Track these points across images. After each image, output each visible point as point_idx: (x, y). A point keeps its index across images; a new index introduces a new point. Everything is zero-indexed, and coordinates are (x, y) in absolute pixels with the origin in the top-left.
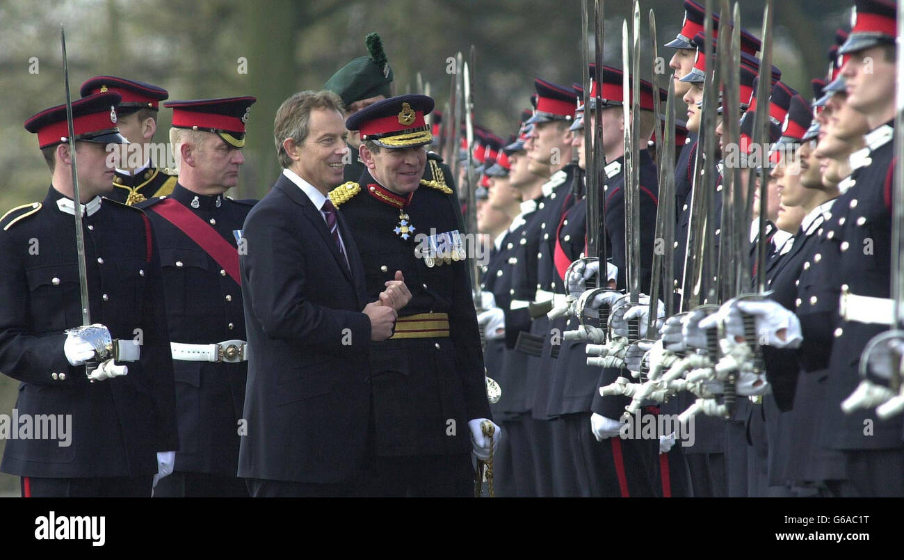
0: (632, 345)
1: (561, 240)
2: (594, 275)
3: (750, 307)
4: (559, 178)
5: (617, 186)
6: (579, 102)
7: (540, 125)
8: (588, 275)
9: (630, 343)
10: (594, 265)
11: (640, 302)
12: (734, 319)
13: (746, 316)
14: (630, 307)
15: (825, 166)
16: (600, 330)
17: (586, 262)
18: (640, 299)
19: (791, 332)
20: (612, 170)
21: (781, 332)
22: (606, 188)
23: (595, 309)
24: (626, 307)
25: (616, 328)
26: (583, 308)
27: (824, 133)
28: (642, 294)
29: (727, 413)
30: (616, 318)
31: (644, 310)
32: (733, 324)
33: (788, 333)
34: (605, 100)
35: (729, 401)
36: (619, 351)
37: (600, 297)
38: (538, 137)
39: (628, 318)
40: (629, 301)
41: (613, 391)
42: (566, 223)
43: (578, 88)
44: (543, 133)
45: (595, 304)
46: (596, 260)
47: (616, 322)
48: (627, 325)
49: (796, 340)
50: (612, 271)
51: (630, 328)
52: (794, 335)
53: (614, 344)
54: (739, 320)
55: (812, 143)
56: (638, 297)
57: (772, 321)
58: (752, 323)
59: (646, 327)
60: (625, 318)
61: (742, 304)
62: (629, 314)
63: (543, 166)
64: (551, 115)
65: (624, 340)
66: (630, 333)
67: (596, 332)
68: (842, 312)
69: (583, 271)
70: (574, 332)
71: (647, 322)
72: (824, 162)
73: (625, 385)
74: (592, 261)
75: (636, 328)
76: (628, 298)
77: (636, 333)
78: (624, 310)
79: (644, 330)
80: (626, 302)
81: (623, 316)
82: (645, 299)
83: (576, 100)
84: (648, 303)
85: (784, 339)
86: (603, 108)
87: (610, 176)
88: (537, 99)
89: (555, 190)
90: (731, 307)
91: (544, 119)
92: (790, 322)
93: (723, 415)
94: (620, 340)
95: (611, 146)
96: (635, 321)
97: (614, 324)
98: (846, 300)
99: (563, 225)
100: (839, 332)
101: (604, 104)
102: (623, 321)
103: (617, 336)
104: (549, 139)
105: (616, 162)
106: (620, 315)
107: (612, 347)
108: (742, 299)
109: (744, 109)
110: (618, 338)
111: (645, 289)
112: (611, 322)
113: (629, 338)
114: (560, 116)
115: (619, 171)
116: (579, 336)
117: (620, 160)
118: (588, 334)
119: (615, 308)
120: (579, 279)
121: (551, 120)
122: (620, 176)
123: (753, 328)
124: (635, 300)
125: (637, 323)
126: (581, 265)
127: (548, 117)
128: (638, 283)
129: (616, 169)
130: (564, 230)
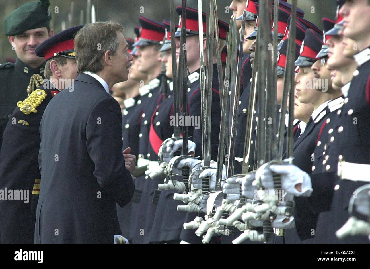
0: (205, 195)
1: (154, 125)
2: (180, 148)
3: (278, 169)
4: (155, 83)
5: (196, 89)
6: (166, 33)
7: (142, 47)
8: (175, 148)
9: (204, 193)
10: (179, 142)
11: (211, 166)
12: (268, 176)
13: (275, 174)
14: (204, 169)
15: (334, 76)
16: (183, 183)
17: (174, 140)
18: (210, 164)
19: (305, 186)
20: (193, 78)
21: (298, 186)
22: (189, 90)
23: (179, 169)
24: (201, 169)
25: (194, 183)
26: (171, 169)
27: (332, 53)
28: (212, 161)
29: (265, 240)
30: (194, 177)
31: (214, 172)
32: (266, 180)
33: (302, 186)
34: (189, 30)
35: (266, 232)
36: (196, 199)
37: (184, 162)
38: (140, 56)
39: (202, 177)
40: (203, 165)
41: (192, 226)
42: (157, 113)
43: (166, 23)
44: (144, 53)
45: (179, 166)
46: (181, 139)
47: (194, 179)
48: (202, 182)
49: (308, 191)
50: (192, 146)
51: (203, 183)
52: (307, 188)
53: (192, 194)
54: (270, 177)
55: (323, 61)
56: (209, 163)
57: (292, 178)
58: (280, 180)
59: (215, 183)
60: (200, 176)
61: (273, 167)
62: (203, 174)
63: (144, 75)
64: (150, 40)
65: (200, 191)
66: (203, 187)
67: (180, 185)
68: (339, 174)
69: (172, 146)
70: (165, 185)
71: (215, 180)
72: (333, 73)
73: (200, 222)
74: (178, 140)
75: (208, 184)
76: (203, 163)
77: (208, 187)
78: (200, 171)
79: (213, 185)
80: (201, 166)
81: (199, 175)
82: (214, 164)
83: (165, 31)
84: (216, 167)
85: (300, 191)
86: (187, 36)
87: (192, 82)
88: (141, 30)
89: (151, 91)
90: (265, 169)
91: (146, 44)
92: (304, 180)
93: (262, 241)
94: (198, 192)
95: (193, 62)
96: (207, 179)
97: (193, 181)
98: (341, 166)
99: (155, 115)
100: (337, 187)
101: (188, 33)
102: (199, 178)
103: (195, 189)
104: (148, 57)
105: (196, 72)
106: (197, 174)
107: (191, 196)
108: (272, 164)
109: (282, 37)
110: (196, 191)
111: (214, 157)
112: (191, 179)
113: (203, 190)
114: (155, 42)
115: (197, 79)
116: (169, 187)
117: (198, 71)
118: (174, 186)
119: (194, 170)
120: (170, 152)
121: (150, 44)
122: (198, 82)
123: (280, 183)
124: (207, 165)
125: (208, 180)
126: (171, 142)
127: (148, 42)
128: (210, 153)
129: (196, 77)
130: (156, 118)
